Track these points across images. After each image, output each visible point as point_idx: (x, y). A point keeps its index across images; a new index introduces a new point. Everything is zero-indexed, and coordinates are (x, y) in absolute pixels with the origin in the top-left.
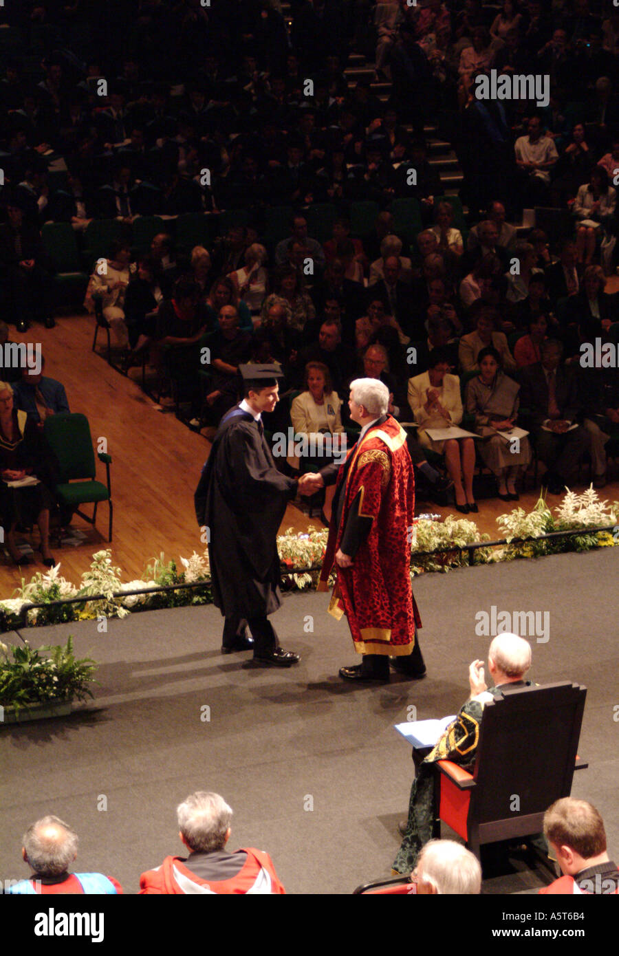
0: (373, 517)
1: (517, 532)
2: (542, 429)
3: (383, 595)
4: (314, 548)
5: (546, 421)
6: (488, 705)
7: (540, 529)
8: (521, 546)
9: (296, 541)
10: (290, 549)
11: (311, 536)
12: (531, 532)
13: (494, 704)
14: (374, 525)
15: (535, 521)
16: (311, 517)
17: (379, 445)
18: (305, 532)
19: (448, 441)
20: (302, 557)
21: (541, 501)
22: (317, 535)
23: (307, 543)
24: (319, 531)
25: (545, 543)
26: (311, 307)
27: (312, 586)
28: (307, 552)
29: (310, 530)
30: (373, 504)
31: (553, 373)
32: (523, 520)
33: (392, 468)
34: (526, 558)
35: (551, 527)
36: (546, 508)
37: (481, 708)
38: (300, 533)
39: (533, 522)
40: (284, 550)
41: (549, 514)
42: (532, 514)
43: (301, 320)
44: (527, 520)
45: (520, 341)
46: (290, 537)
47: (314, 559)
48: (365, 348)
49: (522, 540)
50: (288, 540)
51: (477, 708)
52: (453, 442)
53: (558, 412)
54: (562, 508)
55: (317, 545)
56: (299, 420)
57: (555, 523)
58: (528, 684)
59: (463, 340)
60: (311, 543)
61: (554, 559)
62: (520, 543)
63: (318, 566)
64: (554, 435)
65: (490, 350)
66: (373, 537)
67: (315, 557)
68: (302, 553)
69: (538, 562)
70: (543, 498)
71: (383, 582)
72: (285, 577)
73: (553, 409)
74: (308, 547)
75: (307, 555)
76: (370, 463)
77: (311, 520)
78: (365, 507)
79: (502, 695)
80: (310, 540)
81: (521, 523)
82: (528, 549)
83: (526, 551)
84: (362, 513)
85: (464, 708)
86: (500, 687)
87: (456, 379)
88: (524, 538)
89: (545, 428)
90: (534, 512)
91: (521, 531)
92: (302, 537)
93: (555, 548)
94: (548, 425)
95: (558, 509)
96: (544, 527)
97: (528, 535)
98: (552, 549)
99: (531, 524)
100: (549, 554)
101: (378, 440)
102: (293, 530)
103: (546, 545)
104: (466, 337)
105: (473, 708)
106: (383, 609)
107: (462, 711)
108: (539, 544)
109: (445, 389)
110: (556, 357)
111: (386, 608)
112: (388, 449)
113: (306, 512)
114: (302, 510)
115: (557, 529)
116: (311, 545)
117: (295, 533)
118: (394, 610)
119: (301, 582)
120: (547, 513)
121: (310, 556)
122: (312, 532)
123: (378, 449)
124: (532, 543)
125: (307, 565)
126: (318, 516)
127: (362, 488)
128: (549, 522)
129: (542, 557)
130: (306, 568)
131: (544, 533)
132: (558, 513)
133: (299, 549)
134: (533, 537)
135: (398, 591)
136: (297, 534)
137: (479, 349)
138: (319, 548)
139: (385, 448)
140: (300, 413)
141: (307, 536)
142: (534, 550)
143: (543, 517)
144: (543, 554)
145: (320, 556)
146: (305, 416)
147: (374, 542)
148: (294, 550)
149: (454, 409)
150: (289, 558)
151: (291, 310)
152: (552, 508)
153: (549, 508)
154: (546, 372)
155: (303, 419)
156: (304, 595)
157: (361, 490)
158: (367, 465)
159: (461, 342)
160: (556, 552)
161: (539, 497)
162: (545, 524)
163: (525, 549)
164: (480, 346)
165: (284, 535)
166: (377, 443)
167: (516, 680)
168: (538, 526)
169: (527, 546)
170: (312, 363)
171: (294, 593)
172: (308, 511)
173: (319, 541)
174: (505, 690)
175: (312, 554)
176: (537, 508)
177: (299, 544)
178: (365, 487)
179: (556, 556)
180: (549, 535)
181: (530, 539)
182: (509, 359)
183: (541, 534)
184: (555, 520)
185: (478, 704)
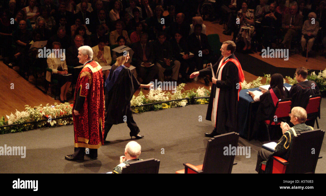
0: (85, 96)
1: (132, 104)
2: (141, 66)
3: (87, 126)
4: (57, 111)
5: (142, 63)
6: (124, 168)
7: (141, 102)
8: (134, 109)
9: (50, 108)
10: (48, 112)
11: (56, 107)
12: (138, 104)
13: (126, 167)
14: (86, 100)
15: (139, 100)
16: (55, 99)
17: (88, 70)
18: (54, 105)
19: (106, 71)
20: (52, 114)
21: (141, 92)
22: (58, 106)
23: (54, 109)
24: (59, 104)
25: (143, 107)
26: (54, 21)
27: (56, 125)
28: (54, 112)
29: (55, 104)
30: (85, 92)
31: (145, 45)
32: (134, 99)
33: (92, 79)
34: (136, 113)
35: (145, 102)
36: (143, 95)
37: (121, 169)
38: (51, 105)
39: (138, 100)
40: (46, 112)
41: (144, 97)
42: (138, 97)
43: (50, 26)
44: (136, 99)
45: (132, 34)
46: (48, 107)
47: (57, 115)
48: (75, 36)
49: (134, 107)
50: (47, 108)
51: (120, 169)
52: (108, 71)
53: (146, 59)
54: (149, 95)
55: (58, 110)
56: (50, 64)
57: (146, 100)
58: (138, 160)
59: (111, 33)
60: (56, 109)
61: (146, 114)
62: (134, 108)
63: (59, 117)
64: (145, 68)
65: (121, 37)
66: (85, 104)
67: (57, 114)
68: (52, 113)
69: (141, 115)
70: (142, 91)
71: (88, 121)
72: (46, 122)
73: (145, 58)
74: (55, 111)
75: (54, 114)
76: (84, 76)
77: (55, 101)
78: (82, 93)
79: (129, 164)
80: (55, 108)
81: (134, 100)
82: (136, 110)
83: (136, 111)
84: (81, 95)
85: (114, 169)
86: (128, 161)
87: (109, 48)
88: (135, 106)
89: (142, 66)
90: (138, 96)
91: (134, 103)
92: (52, 107)
93: (146, 109)
94: (143, 64)
95: (147, 95)
96: (142, 102)
97: (137, 105)
98: (145, 110)
99: (137, 101)
100: (144, 111)
101: (88, 68)
102: (49, 104)
103: (143, 108)
104: (113, 32)
105: (118, 169)
106: (87, 132)
107: (114, 170)
108: (141, 108)
109: (104, 52)
110: (146, 39)
111: (87, 131)
112: (91, 71)
113: (54, 98)
114: (52, 97)
115: (147, 102)
116: (56, 110)
117: (50, 105)
118: (91, 132)
119: (52, 124)
120: (143, 96)
121: (55, 114)
122: (56, 105)
123: (87, 71)
124: (138, 108)
125: (54, 117)
126: (58, 99)
127: (81, 85)
128: (144, 100)
129: (142, 113)
130: (54, 118)
131: (142, 104)
132: (147, 96)
133: (51, 111)
134: (138, 105)
135: (93, 125)
136: (50, 106)
137: (117, 37)
138: (59, 111)
139: (90, 71)
140: (51, 61)
141: (54, 106)
142: (139, 110)
143: (142, 98)
144: (142, 112)
145: (59, 114)
146: (52, 62)
147: (86, 106)
148: (50, 112)
149: (108, 59)
150: (48, 115)
151: (47, 22)
152: (145, 95)
153: (144, 95)
154: (142, 45)
155: (52, 63)
156: (54, 128)
157: (81, 86)
158: (83, 77)
159: (110, 34)
160: (147, 111)
161: (140, 91)
162: (143, 101)
163: (135, 110)
164: (118, 36)
165: (46, 106)
166: (87, 69)
167: (134, 158)
168: (140, 102)
169: (136, 109)
170: (55, 42)
171: (50, 128)
172: (54, 97)
173: (59, 108)
174: (130, 162)
175: (56, 113)
176: (140, 95)
177: (51, 109)
178: (82, 85)
179: (147, 112)
180: (144, 104)
181: (137, 106)
182: (128, 40)
183: (141, 104)
184: (146, 99)
185: (120, 167)
